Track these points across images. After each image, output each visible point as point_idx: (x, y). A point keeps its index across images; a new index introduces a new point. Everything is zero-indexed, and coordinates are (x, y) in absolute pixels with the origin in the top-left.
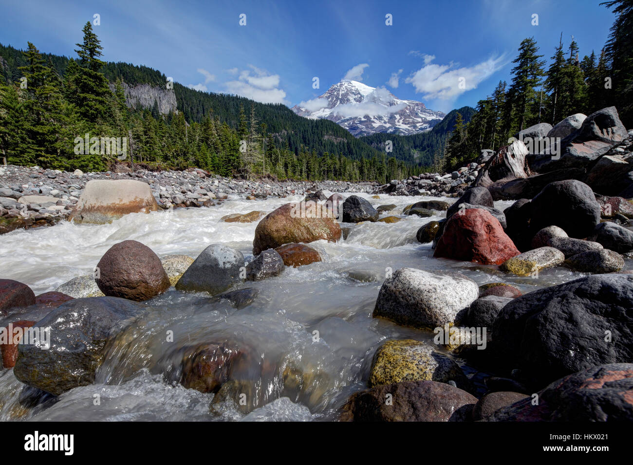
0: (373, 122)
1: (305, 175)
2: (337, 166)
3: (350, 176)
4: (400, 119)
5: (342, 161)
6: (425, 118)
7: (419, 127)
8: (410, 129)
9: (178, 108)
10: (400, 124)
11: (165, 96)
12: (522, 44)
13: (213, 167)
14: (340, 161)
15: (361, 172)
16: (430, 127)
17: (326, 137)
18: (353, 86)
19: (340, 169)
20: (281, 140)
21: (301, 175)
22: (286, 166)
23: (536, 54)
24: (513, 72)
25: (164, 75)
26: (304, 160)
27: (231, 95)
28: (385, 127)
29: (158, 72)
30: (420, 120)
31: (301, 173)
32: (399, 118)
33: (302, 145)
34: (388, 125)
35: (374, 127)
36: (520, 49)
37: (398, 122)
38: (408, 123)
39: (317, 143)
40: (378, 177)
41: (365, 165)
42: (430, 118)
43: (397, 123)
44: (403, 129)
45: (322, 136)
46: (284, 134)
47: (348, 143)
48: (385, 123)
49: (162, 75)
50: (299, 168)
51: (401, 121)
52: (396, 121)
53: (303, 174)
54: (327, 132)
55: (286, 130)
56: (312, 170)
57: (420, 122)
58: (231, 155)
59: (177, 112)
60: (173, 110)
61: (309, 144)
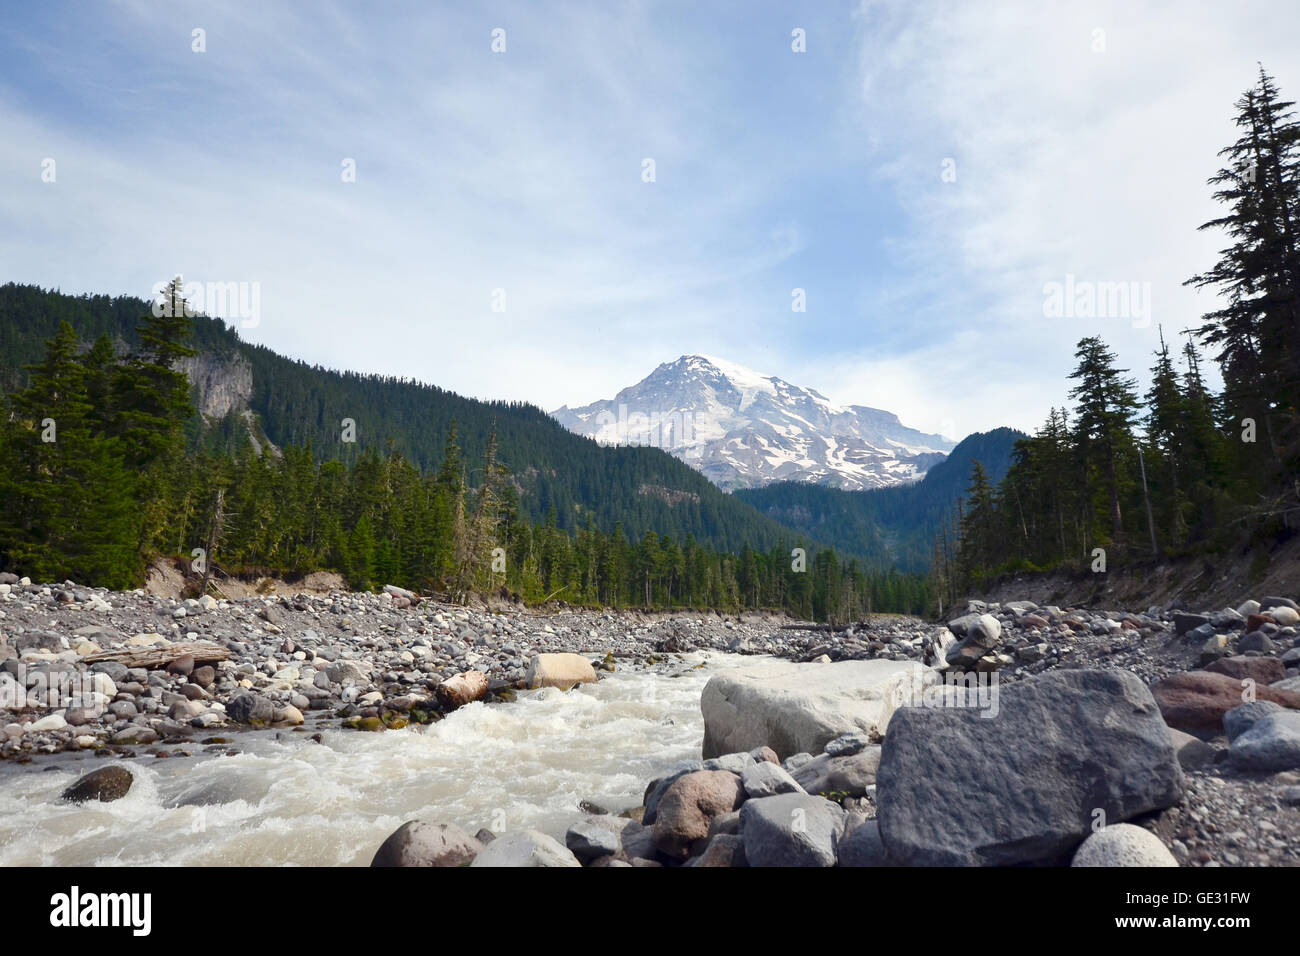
0: (769, 453)
1: (592, 589)
2: (680, 569)
3: (714, 592)
4: (839, 449)
5: (693, 556)
6: (903, 450)
7: (891, 470)
8: (867, 473)
9: (252, 405)
10: (841, 460)
11: (223, 376)
12: (1079, 345)
13: (378, 570)
14: (688, 556)
15: (745, 585)
16: (918, 471)
17: (644, 489)
18: (712, 370)
19: (687, 577)
20: (520, 491)
21: (583, 590)
22: (546, 564)
23: (1112, 366)
24: (1074, 396)
25: (232, 329)
26: (592, 551)
27: (398, 379)
28: (800, 467)
29: (219, 323)
30: (890, 453)
31: (584, 583)
32: (836, 446)
33: (577, 507)
34: (807, 463)
35: (771, 466)
36: (1078, 355)
37: (835, 455)
38: (861, 461)
39: (619, 501)
40: (790, 600)
41: (755, 567)
42: (915, 451)
43: (830, 458)
44: (849, 475)
45: (635, 485)
46: (531, 475)
47: (702, 504)
48: (802, 457)
49: (227, 328)
50: (580, 572)
51: (842, 454)
52: (829, 453)
53: (589, 586)
54: (647, 475)
55: (535, 467)
56: (612, 576)
57: (890, 459)
58: (425, 543)
59: (248, 414)
60: (238, 409)
61: (596, 504)
